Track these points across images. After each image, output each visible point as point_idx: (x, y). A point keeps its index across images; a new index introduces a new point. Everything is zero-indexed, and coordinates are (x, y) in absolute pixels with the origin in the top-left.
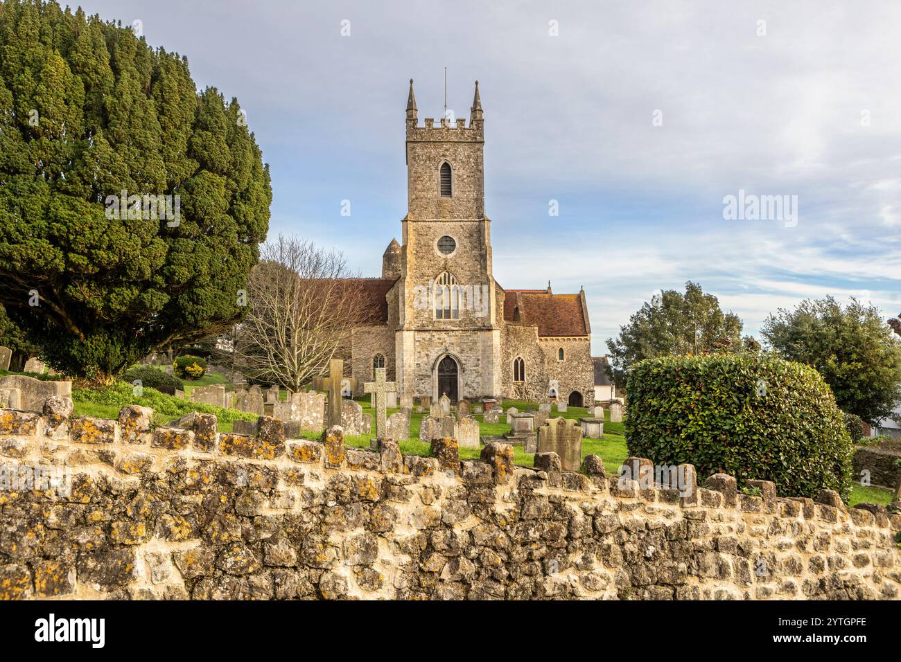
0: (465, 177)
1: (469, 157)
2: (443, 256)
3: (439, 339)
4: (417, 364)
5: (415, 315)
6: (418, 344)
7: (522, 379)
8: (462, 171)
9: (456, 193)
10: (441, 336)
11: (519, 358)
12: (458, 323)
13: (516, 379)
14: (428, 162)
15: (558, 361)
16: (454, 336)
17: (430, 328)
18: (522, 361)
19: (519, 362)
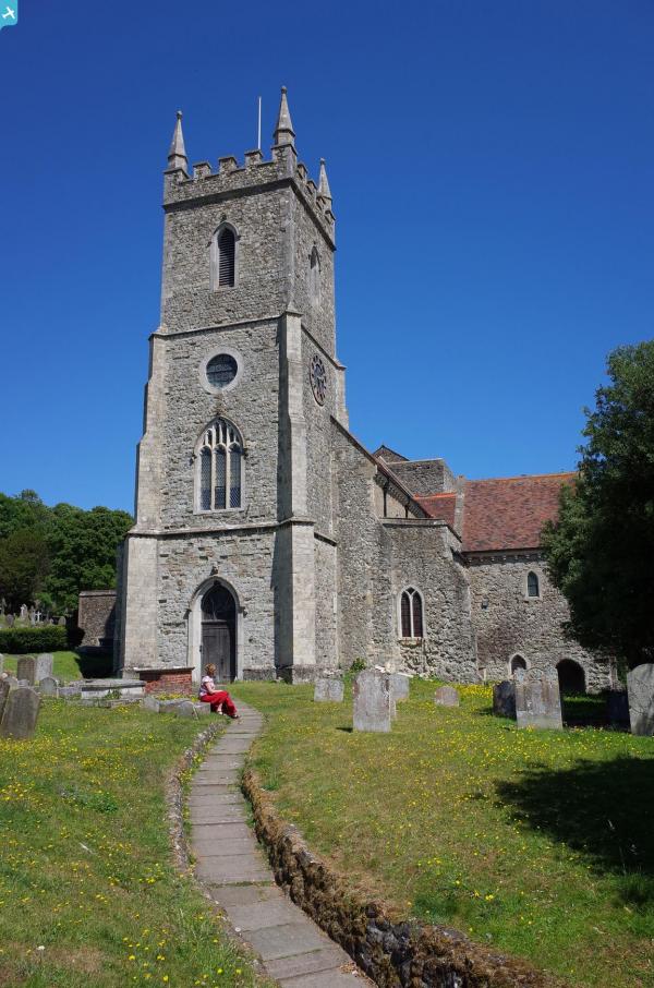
0: (258, 245)
1: (265, 210)
2: (214, 391)
3: (201, 549)
4: (161, 601)
5: (163, 507)
6: (163, 560)
7: (419, 632)
8: (252, 237)
9: (242, 276)
10: (205, 545)
11: (411, 590)
12: (238, 515)
13: (407, 632)
14: (196, 233)
15: (527, 598)
16: (228, 542)
17: (187, 529)
18: (417, 596)
19: (411, 598)
